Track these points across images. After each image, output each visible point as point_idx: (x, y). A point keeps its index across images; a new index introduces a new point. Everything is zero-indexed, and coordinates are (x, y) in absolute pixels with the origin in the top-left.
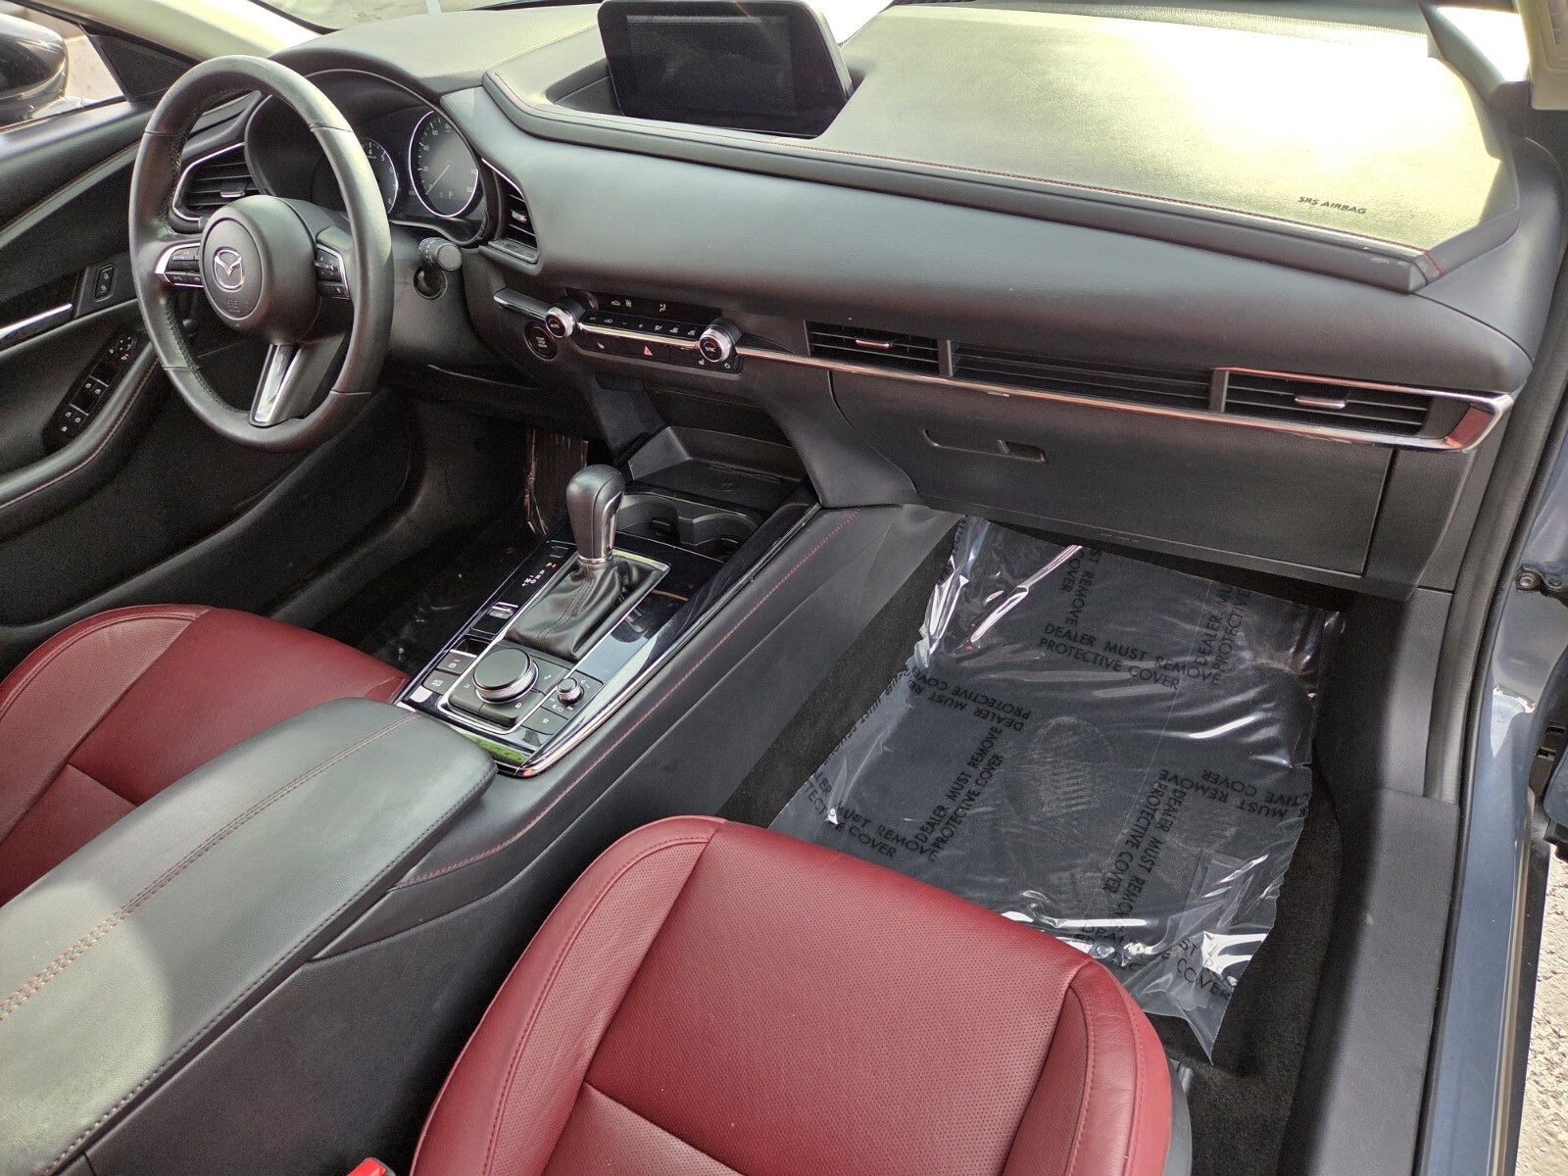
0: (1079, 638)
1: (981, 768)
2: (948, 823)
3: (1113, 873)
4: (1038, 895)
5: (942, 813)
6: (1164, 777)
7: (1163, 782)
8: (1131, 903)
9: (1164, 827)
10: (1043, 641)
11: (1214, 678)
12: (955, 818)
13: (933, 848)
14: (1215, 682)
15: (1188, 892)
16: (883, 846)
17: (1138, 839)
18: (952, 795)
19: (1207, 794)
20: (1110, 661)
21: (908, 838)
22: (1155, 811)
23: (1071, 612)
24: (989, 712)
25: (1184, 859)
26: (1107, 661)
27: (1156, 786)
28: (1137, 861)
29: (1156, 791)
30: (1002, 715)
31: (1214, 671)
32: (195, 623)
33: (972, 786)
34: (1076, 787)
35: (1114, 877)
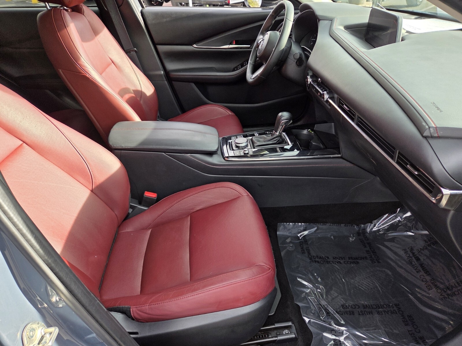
0: (416, 256)
1: (350, 261)
2: (325, 261)
3: (349, 306)
4: (323, 290)
5: (327, 258)
6: (396, 305)
7: (394, 305)
8: (344, 314)
9: (378, 313)
10: (405, 250)
11: (444, 298)
12: (328, 262)
13: (314, 261)
14: (443, 299)
15: (362, 328)
16: (304, 250)
17: (367, 307)
18: (335, 258)
19: (404, 320)
20: (418, 268)
21: (311, 255)
22: (382, 308)
23: (421, 249)
24: (370, 253)
25: (373, 323)
26: (417, 268)
27: (391, 305)
28: (359, 310)
29: (389, 306)
30: (373, 256)
31: (446, 296)
32: (230, 115)
33: (342, 261)
34: (367, 284)
35: (348, 306)
